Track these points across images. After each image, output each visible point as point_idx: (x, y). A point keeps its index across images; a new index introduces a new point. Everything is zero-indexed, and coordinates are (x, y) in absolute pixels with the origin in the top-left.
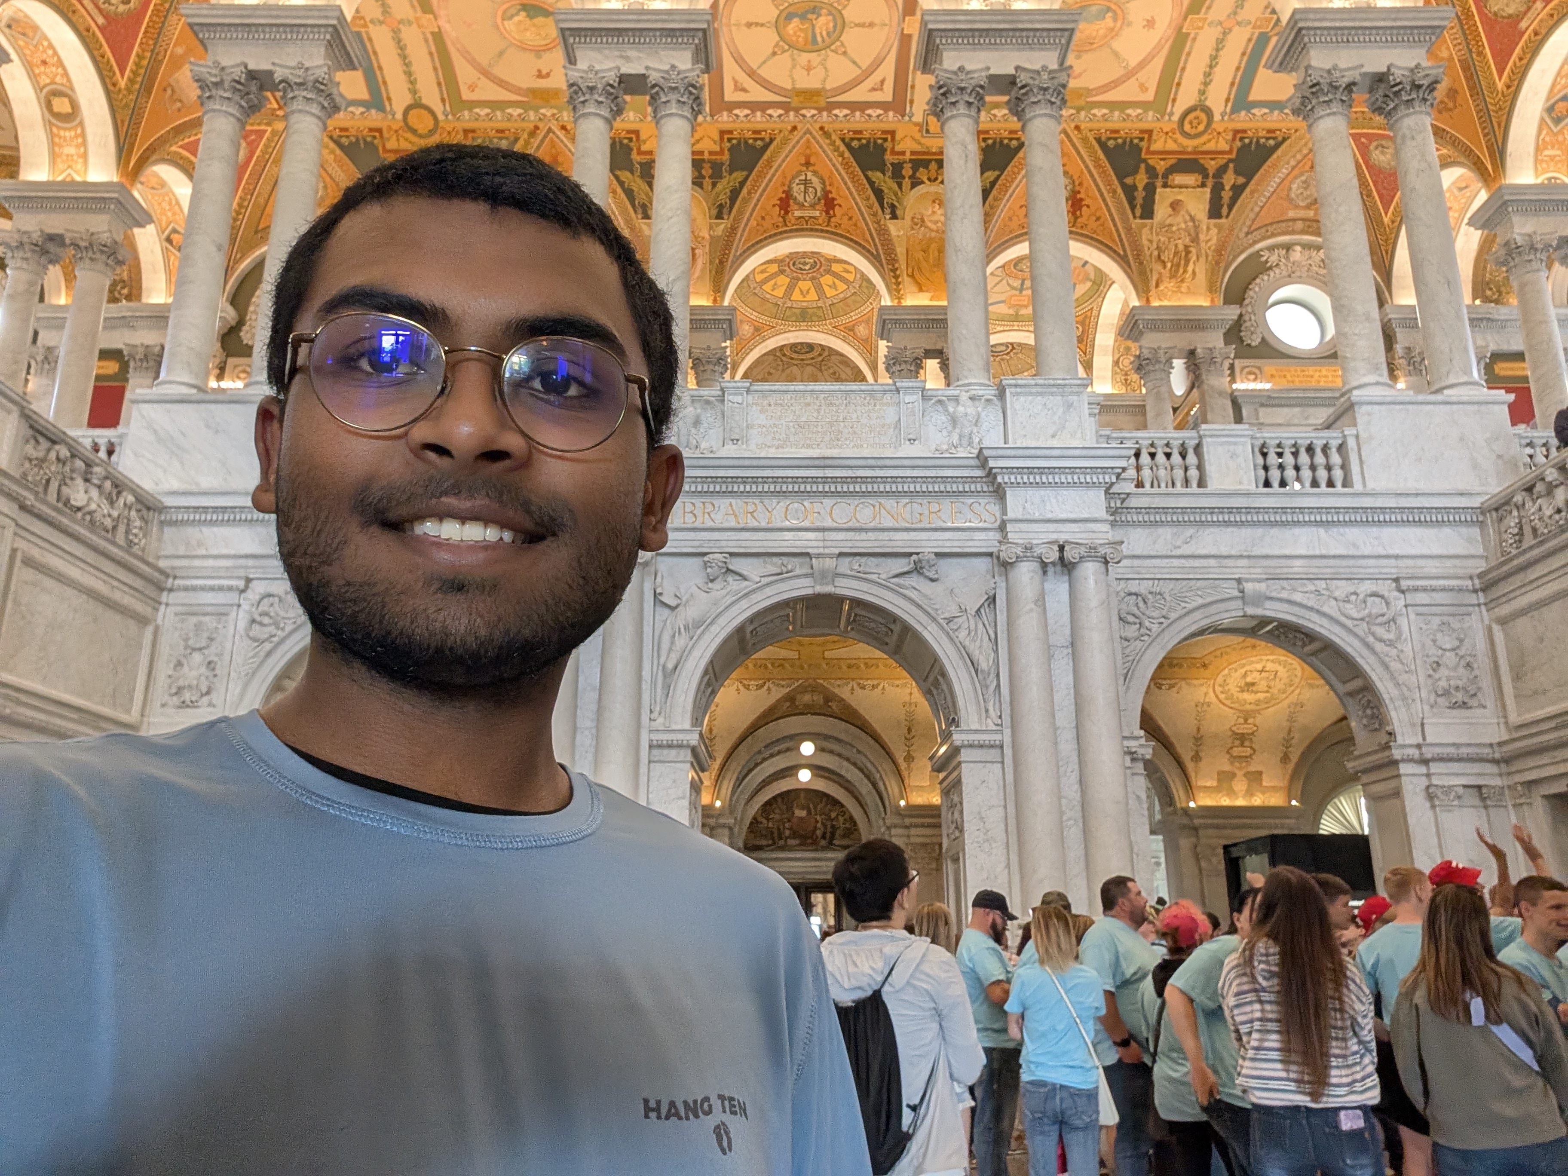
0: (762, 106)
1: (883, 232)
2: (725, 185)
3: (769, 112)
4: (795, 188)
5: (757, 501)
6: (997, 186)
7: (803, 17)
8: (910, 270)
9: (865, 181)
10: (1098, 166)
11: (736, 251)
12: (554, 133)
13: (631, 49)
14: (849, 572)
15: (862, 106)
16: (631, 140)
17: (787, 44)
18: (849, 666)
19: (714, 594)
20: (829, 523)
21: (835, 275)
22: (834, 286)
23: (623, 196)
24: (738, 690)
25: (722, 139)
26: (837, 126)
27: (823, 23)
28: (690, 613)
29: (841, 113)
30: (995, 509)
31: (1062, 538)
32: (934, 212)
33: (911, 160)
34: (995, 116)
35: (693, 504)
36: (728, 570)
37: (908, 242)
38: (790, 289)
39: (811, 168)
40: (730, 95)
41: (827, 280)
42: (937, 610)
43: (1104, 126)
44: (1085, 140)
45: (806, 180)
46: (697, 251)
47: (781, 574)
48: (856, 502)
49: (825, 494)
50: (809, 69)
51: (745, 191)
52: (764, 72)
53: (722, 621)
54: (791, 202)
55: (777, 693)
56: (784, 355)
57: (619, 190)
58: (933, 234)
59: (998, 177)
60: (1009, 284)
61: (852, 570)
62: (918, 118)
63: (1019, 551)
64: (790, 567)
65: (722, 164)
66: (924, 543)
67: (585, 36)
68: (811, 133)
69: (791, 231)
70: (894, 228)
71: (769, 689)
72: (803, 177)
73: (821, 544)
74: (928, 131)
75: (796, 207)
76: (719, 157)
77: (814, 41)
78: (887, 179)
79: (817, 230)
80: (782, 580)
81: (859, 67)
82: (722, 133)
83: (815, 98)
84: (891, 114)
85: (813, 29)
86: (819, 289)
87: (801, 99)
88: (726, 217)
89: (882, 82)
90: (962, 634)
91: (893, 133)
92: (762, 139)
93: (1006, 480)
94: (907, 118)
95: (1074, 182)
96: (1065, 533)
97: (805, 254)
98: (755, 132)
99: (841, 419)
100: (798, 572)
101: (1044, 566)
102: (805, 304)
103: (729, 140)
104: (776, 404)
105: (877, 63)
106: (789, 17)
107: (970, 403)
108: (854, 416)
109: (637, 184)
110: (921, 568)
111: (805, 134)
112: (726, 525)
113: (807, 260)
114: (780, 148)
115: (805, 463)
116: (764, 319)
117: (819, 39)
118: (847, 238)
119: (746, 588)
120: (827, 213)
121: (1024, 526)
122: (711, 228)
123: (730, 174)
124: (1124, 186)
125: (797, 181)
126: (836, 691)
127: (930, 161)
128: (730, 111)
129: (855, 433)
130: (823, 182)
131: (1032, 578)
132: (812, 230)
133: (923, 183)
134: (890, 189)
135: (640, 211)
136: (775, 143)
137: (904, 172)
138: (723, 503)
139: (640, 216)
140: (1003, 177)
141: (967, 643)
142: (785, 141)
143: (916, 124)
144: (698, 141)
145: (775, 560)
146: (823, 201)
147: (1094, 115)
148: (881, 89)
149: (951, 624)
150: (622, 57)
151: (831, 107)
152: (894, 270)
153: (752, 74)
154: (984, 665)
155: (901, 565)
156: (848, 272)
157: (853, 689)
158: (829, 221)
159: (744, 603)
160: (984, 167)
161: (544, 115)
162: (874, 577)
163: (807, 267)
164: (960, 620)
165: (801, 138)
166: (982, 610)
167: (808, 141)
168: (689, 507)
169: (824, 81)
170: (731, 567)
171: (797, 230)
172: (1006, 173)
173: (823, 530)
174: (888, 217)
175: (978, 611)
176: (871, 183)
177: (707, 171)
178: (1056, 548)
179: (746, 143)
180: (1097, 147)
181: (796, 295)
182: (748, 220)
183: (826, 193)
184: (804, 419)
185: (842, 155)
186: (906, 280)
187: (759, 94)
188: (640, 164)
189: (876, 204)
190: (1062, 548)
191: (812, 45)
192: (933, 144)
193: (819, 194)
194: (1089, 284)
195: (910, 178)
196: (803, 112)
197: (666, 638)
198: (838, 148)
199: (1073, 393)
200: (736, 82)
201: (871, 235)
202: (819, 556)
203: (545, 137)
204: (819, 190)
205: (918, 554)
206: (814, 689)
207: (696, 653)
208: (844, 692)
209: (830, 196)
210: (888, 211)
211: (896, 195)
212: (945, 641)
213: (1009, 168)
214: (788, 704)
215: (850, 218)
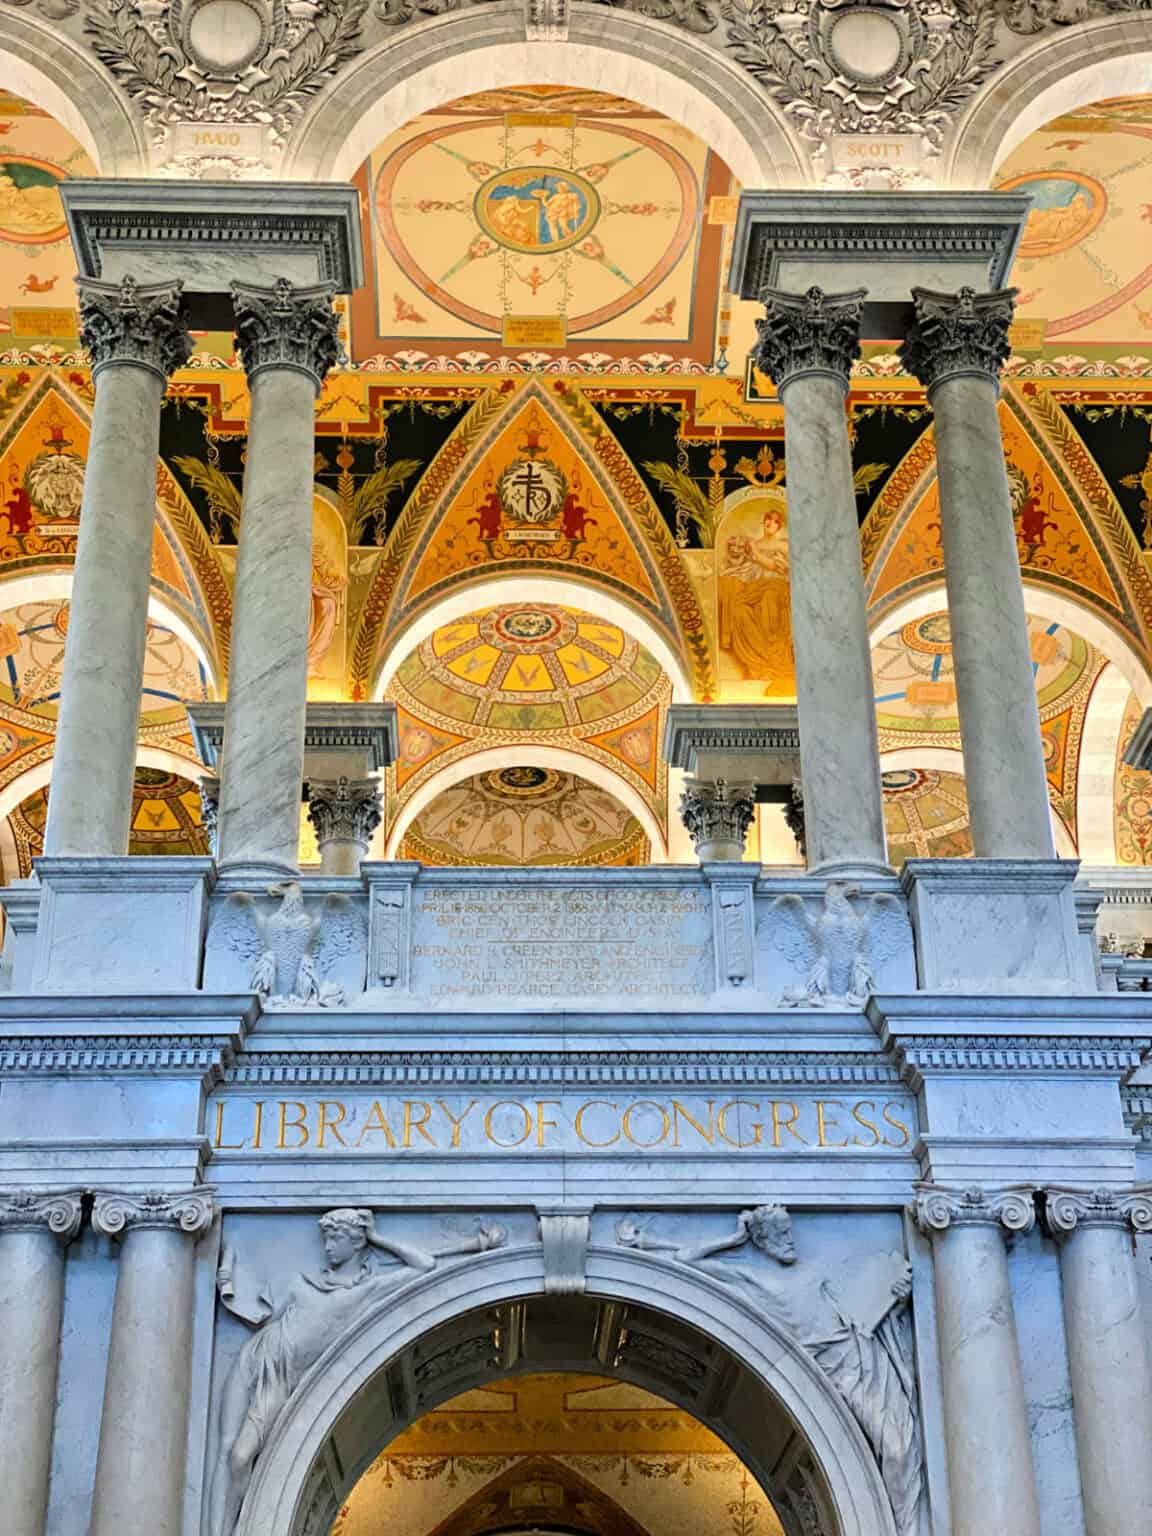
0: (451, 346)
1: (674, 570)
2: (378, 484)
3: (462, 356)
4: (511, 491)
5: (431, 1101)
6: (884, 490)
7: (523, 195)
8: (726, 640)
9: (639, 480)
10: (1071, 455)
11: (399, 603)
12: (57, 388)
13: (203, 249)
14: (614, 1246)
15: (632, 348)
16: (202, 402)
17: (494, 239)
18: (619, 1427)
19: (341, 1296)
20: (572, 1146)
21: (585, 644)
22: (582, 665)
23: (185, 500)
24: (388, 1477)
25: (374, 403)
26: (589, 382)
27: (558, 205)
28: (286, 1335)
29: (595, 359)
30: (904, 1117)
31: (1040, 1179)
32: (769, 536)
33: (724, 444)
34: (878, 367)
35: (302, 1106)
36: (370, 1244)
37: (721, 587)
38: (500, 670)
39: (540, 456)
40: (389, 327)
41: (569, 654)
42: (794, 1327)
43: (1078, 386)
44: (1044, 410)
45: (530, 476)
46: (325, 603)
47: (477, 1251)
48: (628, 1102)
49: (567, 1086)
50: (535, 282)
51: (416, 495)
52: (455, 288)
53: (355, 1355)
54: (503, 514)
55: (470, 1485)
56: (489, 789)
57: (178, 490)
58: (768, 575)
59: (885, 476)
60: (911, 663)
61: (621, 1241)
62: (737, 368)
63: (956, 1204)
64: (495, 1235)
65: (374, 447)
66: (761, 1187)
67: (119, 226)
68: (539, 395)
69: (502, 567)
70: (693, 562)
71: (453, 1477)
72: (525, 472)
73: (559, 1188)
74: (754, 393)
75: (513, 524)
76: (367, 435)
77: (545, 236)
78: (679, 474)
79: (551, 566)
80: (478, 1265)
81: (627, 281)
82: (375, 392)
83: (546, 334)
84: (686, 362)
85: (543, 215)
86: (556, 672)
87: (522, 334)
88: (380, 541)
89: (670, 307)
90: (848, 1380)
91: (690, 395)
92: (448, 404)
93: (924, 1059)
94: (716, 370)
95: (1026, 484)
96: (1048, 1170)
97: (528, 608)
98: (435, 391)
99: (597, 935)
100: (512, 1246)
101: (1008, 1238)
102: (526, 696)
103: (388, 405)
104: (469, 908)
105: (659, 275)
106: (500, 194)
107: (846, 906)
108: (623, 931)
109: (215, 482)
110: (761, 1238)
111: (528, 395)
112: (367, 1149)
113: (533, 618)
114: (480, 421)
115: (527, 1024)
116: (450, 725)
117: (554, 233)
118: (607, 580)
119: (406, 1280)
120: (570, 535)
121: (965, 1155)
122: (351, 559)
123: (389, 464)
124: (1119, 491)
125: (513, 478)
126: (592, 1479)
127: (761, 444)
128: (389, 354)
129: (624, 962)
130: (563, 481)
131: (984, 1261)
132: (541, 565)
133: (747, 483)
134: (688, 494)
135: (217, 528)
136: (472, 412)
137: (712, 465)
138: (363, 1105)
139: (216, 539)
140: (895, 474)
141: (858, 1397)
142: (492, 407)
143: (733, 381)
144: (329, 406)
145: (465, 1220)
146: (561, 514)
147: (1060, 367)
148: (668, 319)
149: (823, 1358)
150: (186, 263)
151: (575, 348)
152: (696, 639)
153: (430, 290)
154: (895, 1445)
155: (722, 1234)
156: (610, 640)
157: (624, 1475)
158: (573, 550)
159: (401, 1316)
160: (859, 458)
161: (40, 357)
162: (664, 1257)
163: (532, 631)
164: (842, 1350)
165: (522, 402)
166: (886, 1328)
167: (534, 409)
168: (293, 1113)
169: (562, 304)
170: (376, 1237)
171: (513, 565)
172: (900, 467)
173: (563, 1159)
174: (683, 543)
175: (878, 1330)
176: (652, 484)
177: (345, 459)
178: (1029, 1200)
179: (418, 409)
180: (1066, 421)
181: (513, 681)
182: (422, 547)
183: (568, 501)
184: (522, 937)
185: (597, 433)
186: (718, 658)
187: (442, 325)
188: (219, 444)
189: (661, 522)
190: (1040, 1199)
191: (540, 241)
192: (764, 416)
193: (554, 501)
194: (1061, 665)
195: (722, 474)
196: (526, 357)
197: (237, 1393)
198: (591, 420)
199: (1049, 890)
200: (400, 304)
201: (652, 575)
202: (553, 1213)
203: (40, 394)
204: (554, 494)
205: (752, 1208)
206: (544, 1473)
207: (300, 1425)
208: (607, 1482)
209: (576, 504)
210: (683, 532)
211: (697, 503)
212: (812, 1393)
213: (905, 459)
214: (493, 1507)
215: (613, 545)
